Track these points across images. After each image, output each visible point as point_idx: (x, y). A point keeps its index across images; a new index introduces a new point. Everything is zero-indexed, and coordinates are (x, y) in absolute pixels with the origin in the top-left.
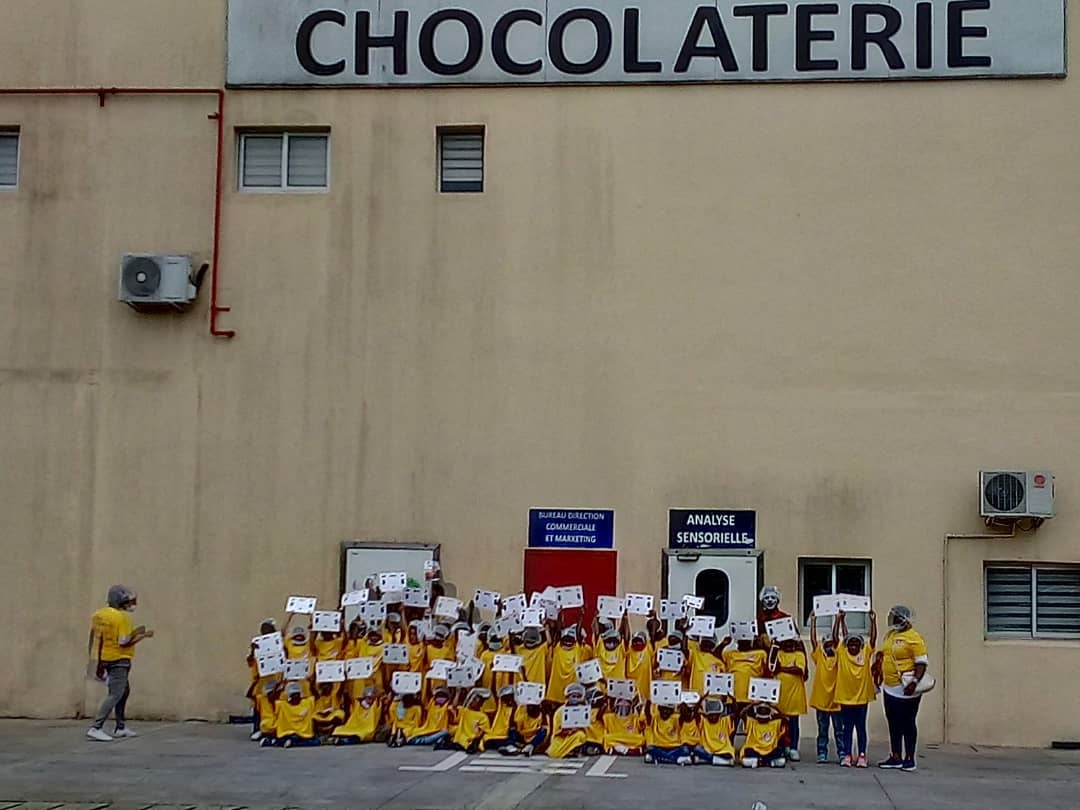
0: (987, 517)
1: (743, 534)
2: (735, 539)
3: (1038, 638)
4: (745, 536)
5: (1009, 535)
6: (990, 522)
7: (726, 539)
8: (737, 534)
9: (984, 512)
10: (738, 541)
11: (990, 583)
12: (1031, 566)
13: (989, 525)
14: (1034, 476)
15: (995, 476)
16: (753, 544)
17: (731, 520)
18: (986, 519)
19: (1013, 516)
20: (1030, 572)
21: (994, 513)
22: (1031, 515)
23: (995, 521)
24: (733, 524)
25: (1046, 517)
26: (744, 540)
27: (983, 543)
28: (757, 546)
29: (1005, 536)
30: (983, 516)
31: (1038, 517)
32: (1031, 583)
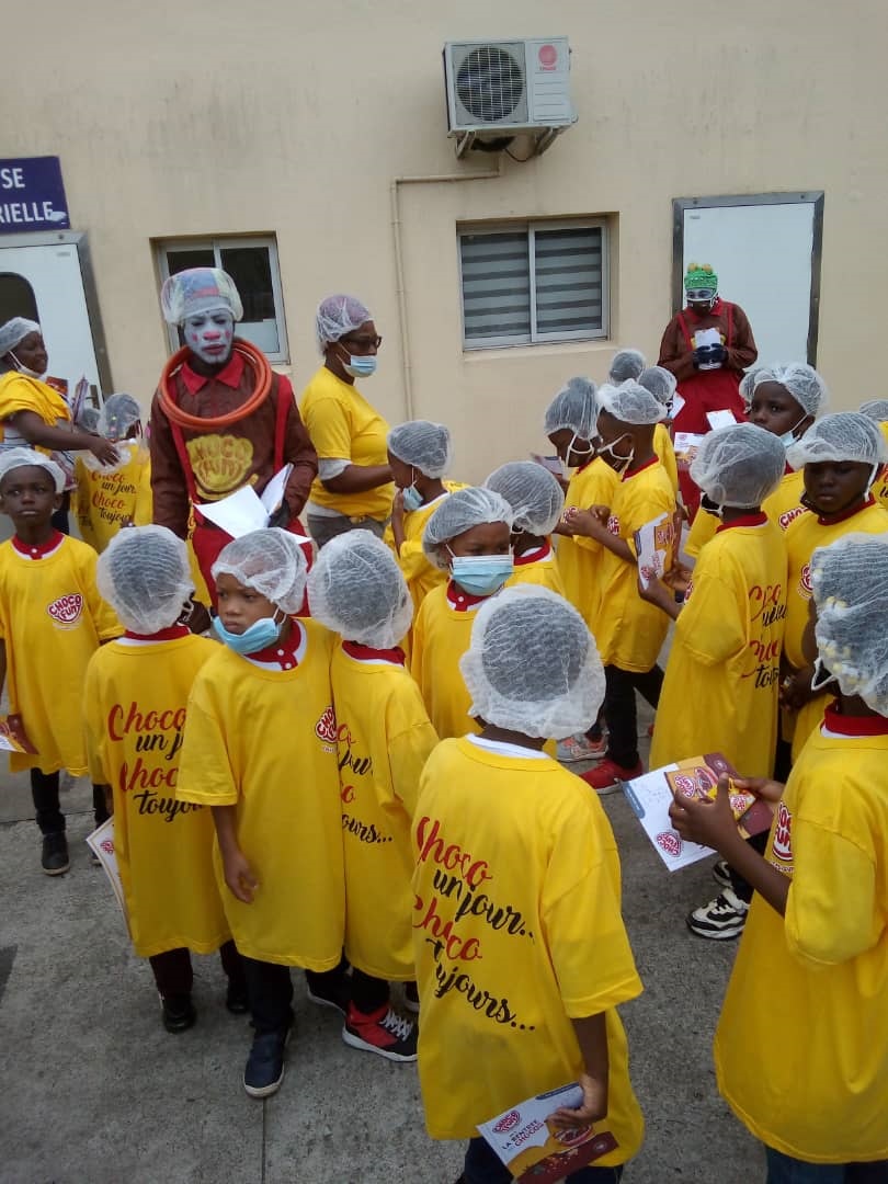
0: (464, 133)
1: (45, 204)
2: (31, 214)
3: (538, 344)
4: (49, 207)
5: (495, 172)
6: (464, 149)
7: (14, 216)
8: (34, 205)
9: (458, 124)
10: (37, 219)
11: (465, 260)
12: (528, 227)
13: (462, 157)
14: (538, 48)
15: (472, 50)
16: (67, 220)
17: (17, 178)
18: (459, 142)
19: (507, 130)
20: (524, 237)
21: (475, 126)
22: (537, 125)
23: (474, 148)
24: (23, 185)
25: (562, 127)
26: (49, 214)
27: (454, 189)
28: (72, 221)
29: (488, 174)
30: (456, 133)
31: (548, 129)
32: (526, 255)
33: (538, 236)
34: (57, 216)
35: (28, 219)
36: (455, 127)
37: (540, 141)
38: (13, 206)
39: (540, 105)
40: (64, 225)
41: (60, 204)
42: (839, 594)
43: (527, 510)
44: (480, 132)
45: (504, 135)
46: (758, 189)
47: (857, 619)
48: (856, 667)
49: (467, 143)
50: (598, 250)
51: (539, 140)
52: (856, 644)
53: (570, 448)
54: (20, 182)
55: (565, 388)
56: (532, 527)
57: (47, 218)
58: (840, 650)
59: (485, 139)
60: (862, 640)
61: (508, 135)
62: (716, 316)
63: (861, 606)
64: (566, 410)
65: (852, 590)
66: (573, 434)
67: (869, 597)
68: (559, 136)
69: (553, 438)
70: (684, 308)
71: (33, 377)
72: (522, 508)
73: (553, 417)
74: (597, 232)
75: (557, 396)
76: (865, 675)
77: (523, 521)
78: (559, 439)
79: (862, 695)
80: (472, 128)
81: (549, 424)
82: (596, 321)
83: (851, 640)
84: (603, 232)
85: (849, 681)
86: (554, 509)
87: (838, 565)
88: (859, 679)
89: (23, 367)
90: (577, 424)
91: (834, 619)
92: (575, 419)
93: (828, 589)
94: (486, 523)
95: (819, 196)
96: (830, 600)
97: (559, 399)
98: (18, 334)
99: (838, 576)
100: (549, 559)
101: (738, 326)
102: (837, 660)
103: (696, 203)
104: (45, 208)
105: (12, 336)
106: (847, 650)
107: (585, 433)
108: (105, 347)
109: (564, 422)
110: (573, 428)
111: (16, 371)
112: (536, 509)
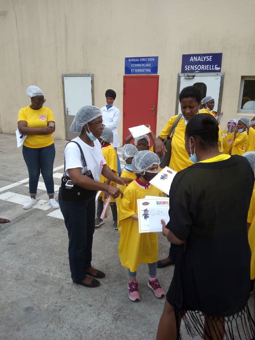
4: (216, 66)
7: (207, 68)
8: (213, 65)
10: (213, 69)
16: (220, 70)
17: (210, 58)
24: (211, 60)
26: (216, 68)
28: (222, 71)
34: (218, 69)
35: (210, 69)
38: (207, 66)
40: (219, 71)
41: (220, 66)
54: (211, 59)
57: (215, 69)
71: (209, 110)
89: (208, 108)
98: (209, 99)
104: (215, 66)
105: (208, 100)
108: (221, 104)
111: (206, 109)
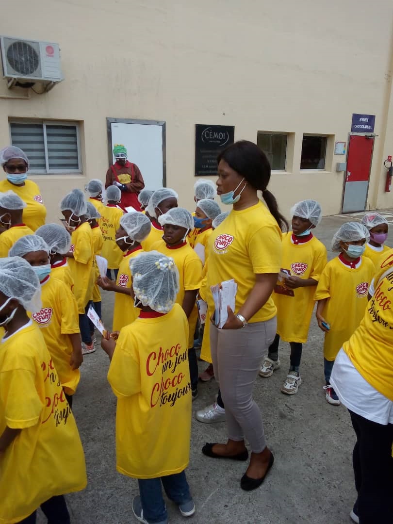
0: (11, 78)
3: (50, 174)
5: (26, 97)
6: (12, 85)
9: (8, 74)
11: (13, 134)
12: (42, 123)
13: (10, 88)
14: (46, 46)
15: (14, 42)
18: (9, 82)
19: (32, 80)
20: (41, 127)
21: (16, 76)
22: (46, 79)
23: (16, 85)
25: (57, 82)
27: (7, 102)
29: (23, 97)
30: (7, 77)
31: (51, 82)
32: (42, 135)
33: (48, 127)
36: (7, 75)
37: (47, 87)
39: (47, 71)
42: (138, 272)
43: (57, 244)
44: (19, 79)
45: (30, 82)
46: (140, 118)
47: (145, 279)
48: (146, 296)
49: (13, 83)
50: (75, 135)
51: (47, 85)
52: (146, 288)
53: (70, 218)
55: (71, 193)
56: (59, 250)
58: (141, 291)
59: (21, 82)
60: (147, 286)
61: (33, 82)
62: (127, 167)
63: (145, 274)
64: (69, 202)
65: (142, 270)
66: (72, 213)
67: (148, 271)
68: (56, 85)
69: (64, 213)
70: (114, 163)
72: (55, 243)
73: (64, 204)
74: (74, 128)
75: (66, 196)
76: (150, 298)
77: (55, 248)
78: (66, 213)
79: (149, 305)
80: (16, 77)
81: (62, 207)
82: (76, 166)
83: (144, 286)
84: (77, 129)
85: (145, 301)
86: (68, 242)
87: (138, 262)
88: (148, 300)
90: (74, 209)
91: (138, 280)
92: (73, 206)
93: (135, 271)
94: (33, 252)
95: (164, 123)
96: (136, 274)
97: (67, 197)
99: (138, 266)
100: (66, 265)
101: (136, 172)
102: (140, 294)
103: (116, 121)
106: (143, 291)
107: (77, 213)
109: (68, 207)
110: (72, 210)
112: (61, 242)
